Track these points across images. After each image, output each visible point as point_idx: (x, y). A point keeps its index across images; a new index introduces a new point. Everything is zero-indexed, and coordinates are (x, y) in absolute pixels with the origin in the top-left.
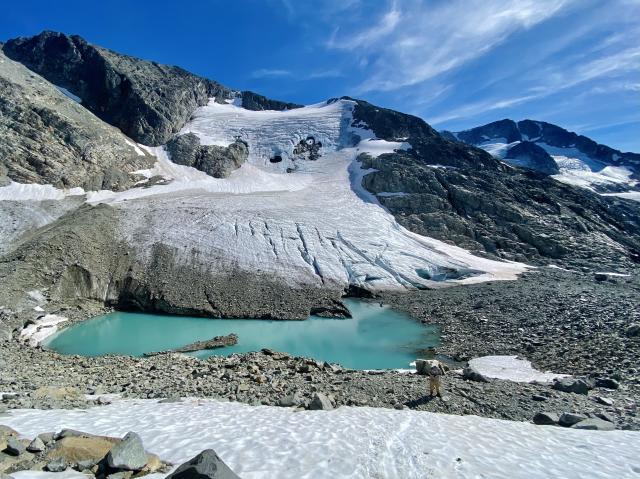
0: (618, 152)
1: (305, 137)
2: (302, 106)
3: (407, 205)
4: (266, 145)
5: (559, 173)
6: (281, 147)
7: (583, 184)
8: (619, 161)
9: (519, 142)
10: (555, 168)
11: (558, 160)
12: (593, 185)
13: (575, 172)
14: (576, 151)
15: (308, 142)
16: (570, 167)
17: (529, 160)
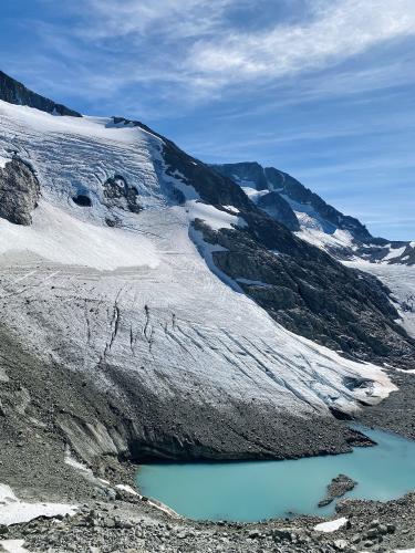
0: (341, 214)
1: (112, 174)
2: (79, 116)
3: (272, 299)
4: (61, 174)
5: (300, 230)
6: (85, 184)
7: (319, 244)
8: (342, 223)
9: (267, 191)
10: (296, 225)
11: (299, 216)
12: (326, 246)
13: (313, 231)
14: (311, 208)
15: (119, 182)
16: (308, 225)
17: (277, 211)
